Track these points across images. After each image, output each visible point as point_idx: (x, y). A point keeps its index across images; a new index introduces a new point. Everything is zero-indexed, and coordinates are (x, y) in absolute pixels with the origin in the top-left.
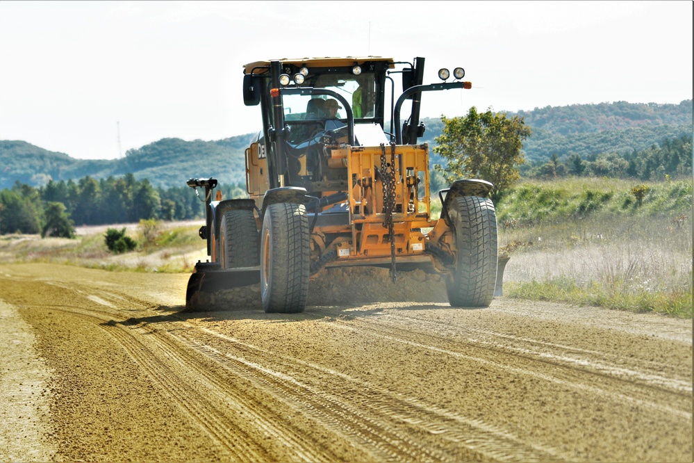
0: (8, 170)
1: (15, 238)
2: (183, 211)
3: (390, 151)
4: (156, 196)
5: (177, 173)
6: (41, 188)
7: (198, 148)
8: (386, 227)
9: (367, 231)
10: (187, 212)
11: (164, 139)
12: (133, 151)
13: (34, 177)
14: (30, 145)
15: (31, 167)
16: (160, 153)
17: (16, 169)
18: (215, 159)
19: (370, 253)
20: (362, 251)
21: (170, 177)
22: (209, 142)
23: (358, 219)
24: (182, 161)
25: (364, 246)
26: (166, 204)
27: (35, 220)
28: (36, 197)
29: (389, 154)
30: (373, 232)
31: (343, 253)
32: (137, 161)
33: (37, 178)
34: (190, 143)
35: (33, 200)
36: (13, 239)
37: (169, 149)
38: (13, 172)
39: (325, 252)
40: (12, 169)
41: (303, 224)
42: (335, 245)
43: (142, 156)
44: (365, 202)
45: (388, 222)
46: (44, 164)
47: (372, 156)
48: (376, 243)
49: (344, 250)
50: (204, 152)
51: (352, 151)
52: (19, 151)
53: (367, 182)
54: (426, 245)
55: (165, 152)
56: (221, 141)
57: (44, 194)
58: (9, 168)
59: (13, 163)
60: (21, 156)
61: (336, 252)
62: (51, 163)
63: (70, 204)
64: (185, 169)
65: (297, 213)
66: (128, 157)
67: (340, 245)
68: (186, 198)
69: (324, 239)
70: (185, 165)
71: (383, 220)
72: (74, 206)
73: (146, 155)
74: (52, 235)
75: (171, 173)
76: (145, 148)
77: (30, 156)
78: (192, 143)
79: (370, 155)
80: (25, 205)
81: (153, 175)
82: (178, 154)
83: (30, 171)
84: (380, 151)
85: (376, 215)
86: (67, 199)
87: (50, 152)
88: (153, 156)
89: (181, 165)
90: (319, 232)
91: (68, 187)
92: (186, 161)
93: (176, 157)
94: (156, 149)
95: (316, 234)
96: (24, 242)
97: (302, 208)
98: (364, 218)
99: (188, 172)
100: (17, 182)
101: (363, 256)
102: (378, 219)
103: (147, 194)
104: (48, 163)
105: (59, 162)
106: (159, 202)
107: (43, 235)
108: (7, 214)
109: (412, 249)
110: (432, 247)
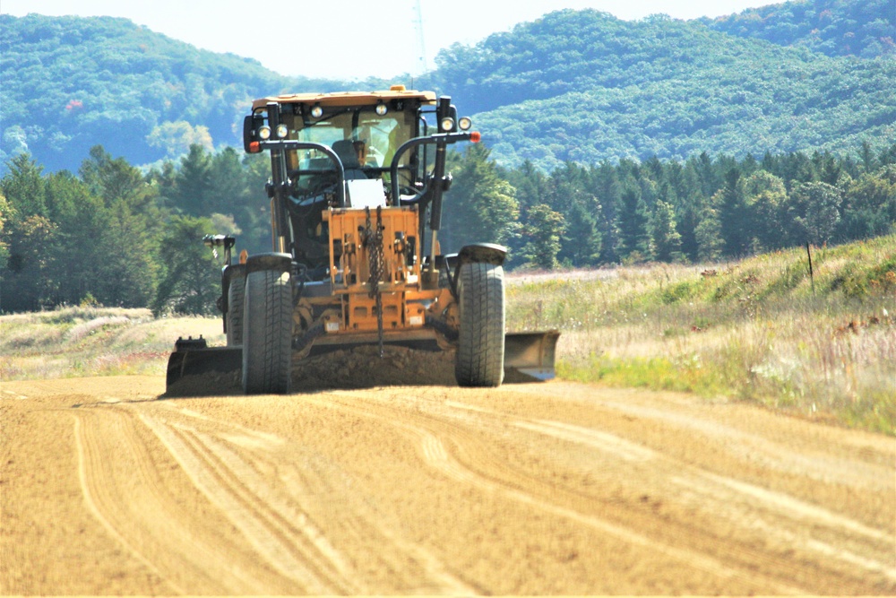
0: (76, 111)
1: (81, 316)
2: (596, 237)
3: (375, 214)
4: (506, 195)
5: (595, 118)
6: (168, 170)
7: (659, 43)
8: (372, 297)
9: (354, 302)
10: (608, 241)
11: (556, 15)
12: (460, 53)
13: (156, 131)
14: (146, 34)
15: (147, 100)
16: (543, 59)
17: (99, 107)
18: (711, 78)
19: (360, 327)
20: (351, 324)
21: (572, 131)
22: (694, 24)
23: (339, 288)
24: (611, 83)
25: (352, 320)
26: (538, 218)
27: (142, 264)
28: (147, 199)
29: (374, 217)
30: (360, 304)
31: (331, 327)
32: (470, 82)
33: (164, 135)
34: (635, 29)
35: (138, 208)
36: (77, 320)
37: (570, 47)
38: (93, 116)
39: (312, 326)
40: (86, 108)
41: (284, 295)
42: (323, 318)
43: (487, 69)
44: (348, 271)
45: (374, 293)
46: (188, 93)
47: (356, 219)
48: (366, 316)
49: (332, 324)
50: (679, 52)
51: (333, 214)
52: (112, 51)
53: (350, 249)
54: (426, 319)
55: (558, 56)
56: (732, 18)
57: (174, 187)
58: (79, 103)
59: (90, 90)
60: (117, 68)
61: (323, 326)
62: (209, 90)
63: (255, 219)
64: (618, 107)
65: (278, 283)
66: (443, 72)
67: (328, 318)
68: (607, 197)
69: (312, 311)
70: (619, 93)
71: (369, 290)
72: (263, 224)
73: (500, 63)
74: (182, 310)
75: (575, 121)
76: (494, 43)
77: (142, 67)
78: (642, 26)
79: (353, 219)
80: (114, 222)
81: (517, 126)
82: (596, 61)
83: (140, 113)
84: (364, 214)
85: (361, 285)
86: (245, 201)
87: (205, 55)
88: (518, 68)
89: (605, 96)
90: (306, 304)
91: (245, 170)
92: (622, 83)
93: (591, 70)
94: (531, 47)
95: (302, 306)
96: (104, 327)
97: (285, 277)
98: (346, 288)
99: (626, 118)
100: (96, 152)
101: (353, 330)
102: (363, 289)
103: (478, 188)
104: (199, 87)
105: (232, 87)
106: (515, 213)
107: (157, 312)
108: (61, 248)
109: (409, 322)
110: (433, 320)
